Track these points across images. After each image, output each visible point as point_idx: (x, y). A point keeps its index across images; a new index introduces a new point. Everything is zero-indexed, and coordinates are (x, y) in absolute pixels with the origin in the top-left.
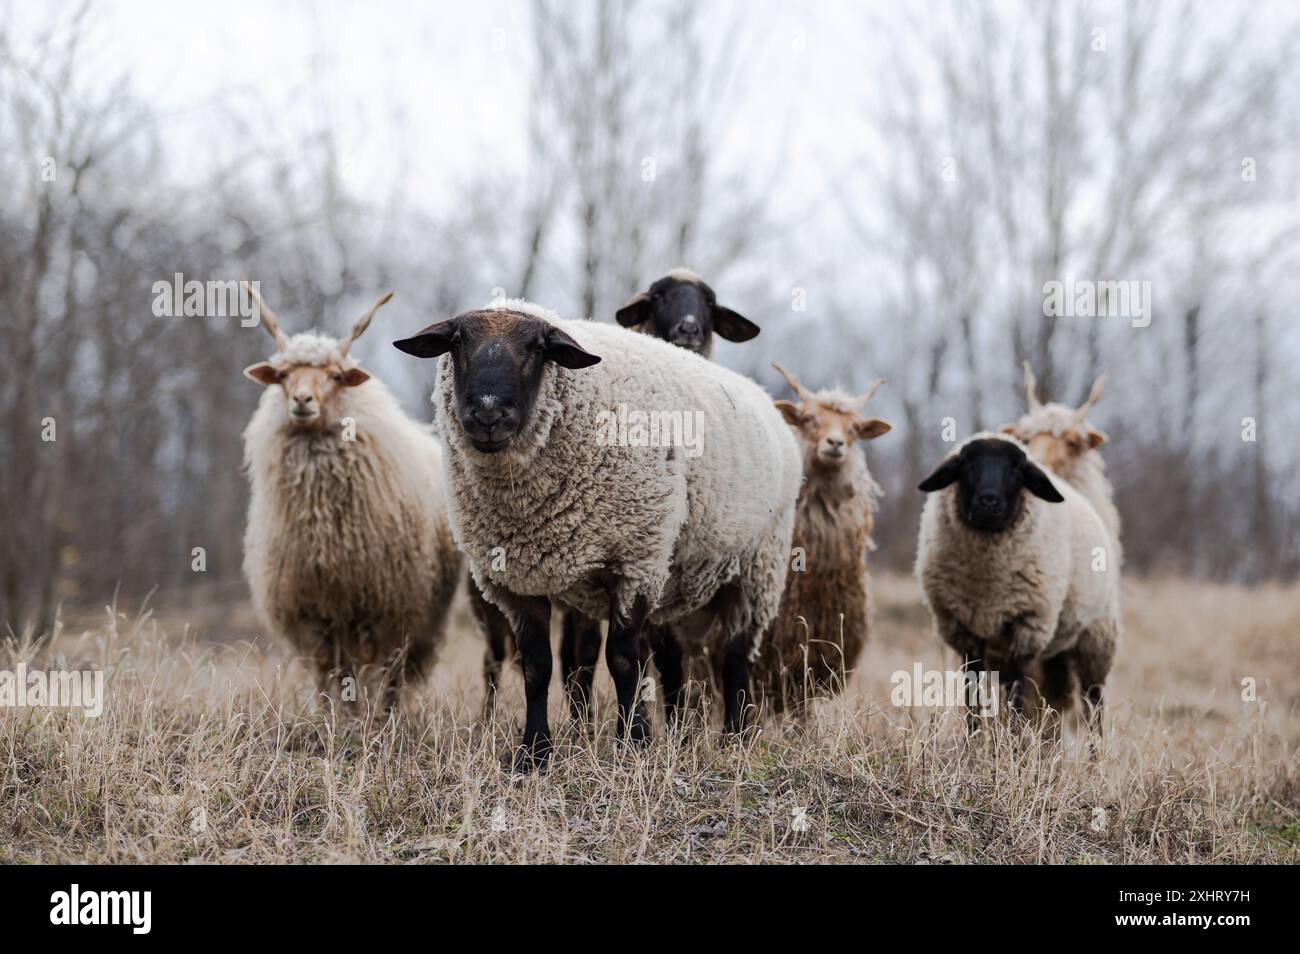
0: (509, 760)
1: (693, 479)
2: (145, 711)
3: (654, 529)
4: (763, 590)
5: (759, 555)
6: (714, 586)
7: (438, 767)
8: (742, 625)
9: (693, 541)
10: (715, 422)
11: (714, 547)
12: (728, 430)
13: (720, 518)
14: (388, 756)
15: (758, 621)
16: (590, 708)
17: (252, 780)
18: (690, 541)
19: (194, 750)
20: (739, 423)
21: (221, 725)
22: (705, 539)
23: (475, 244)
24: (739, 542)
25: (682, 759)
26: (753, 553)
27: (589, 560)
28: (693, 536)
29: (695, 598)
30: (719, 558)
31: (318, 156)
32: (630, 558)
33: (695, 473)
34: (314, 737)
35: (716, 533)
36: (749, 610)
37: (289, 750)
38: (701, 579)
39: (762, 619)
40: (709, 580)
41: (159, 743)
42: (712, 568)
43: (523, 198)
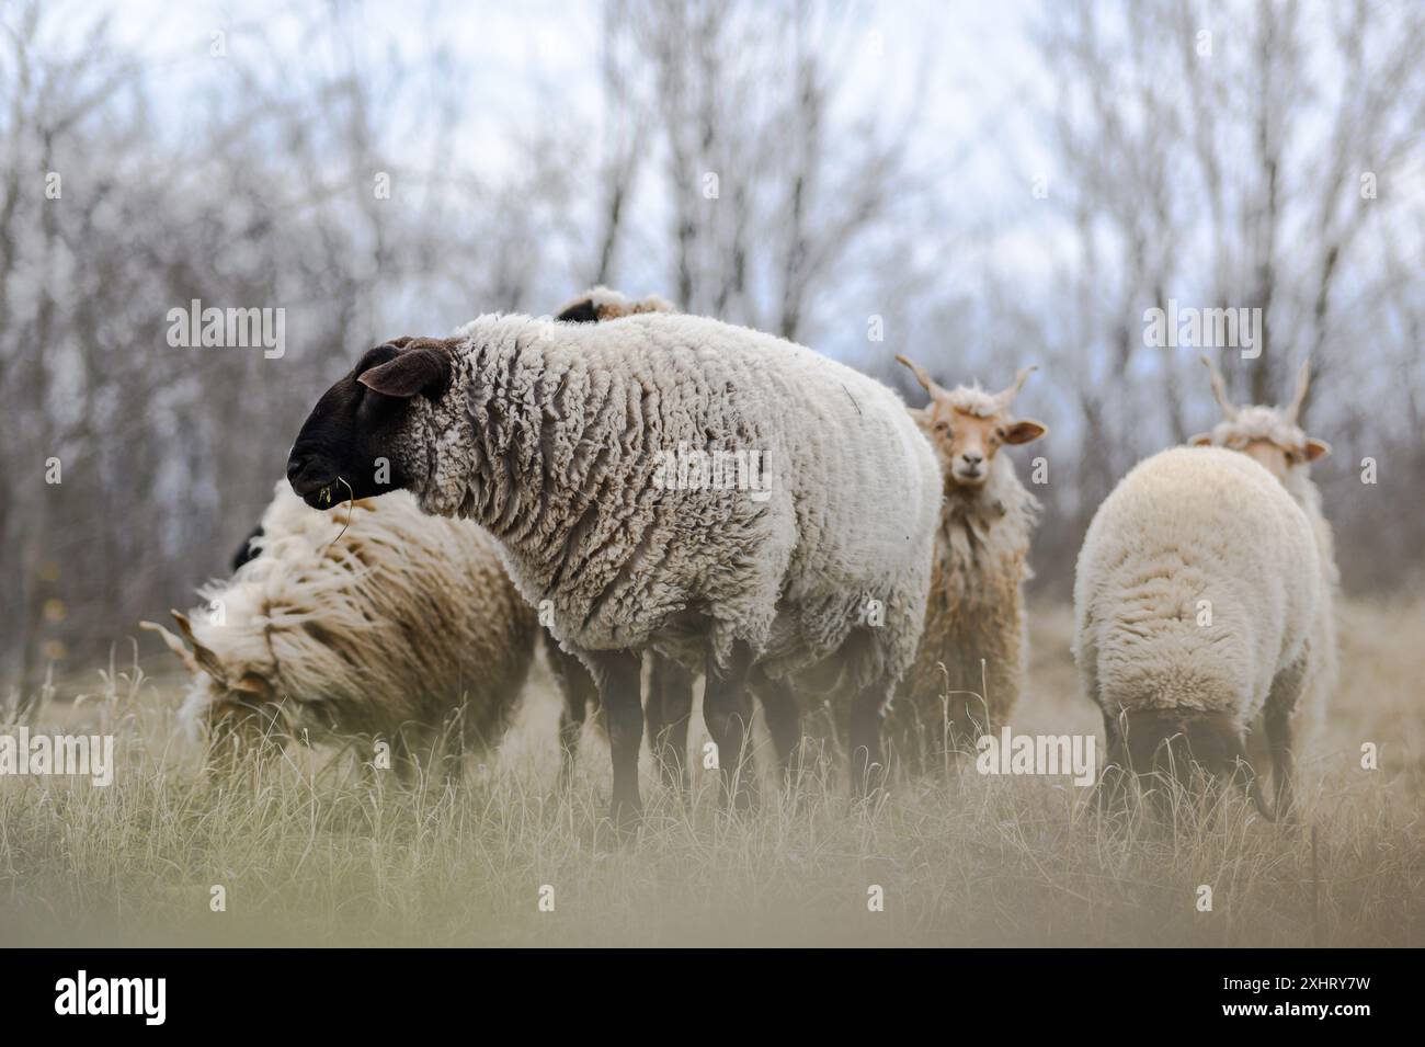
0: (590, 837)
1: (804, 495)
2: (157, 787)
3: (744, 560)
4: (899, 635)
5: (895, 592)
6: (843, 629)
7: (506, 845)
8: (873, 676)
9: (811, 572)
10: (833, 428)
11: (837, 580)
12: (851, 439)
13: (843, 543)
14: (446, 834)
15: (892, 669)
16: (685, 772)
17: (287, 865)
18: (806, 572)
19: (217, 832)
20: (865, 430)
21: (248, 802)
22: (825, 569)
23: (542, 212)
24: (870, 576)
25: (797, 830)
26: (889, 591)
27: (661, 602)
28: (809, 567)
29: (819, 644)
30: (845, 594)
31: (342, 108)
32: (719, 596)
33: (805, 488)
34: (359, 814)
35: (838, 562)
36: (881, 658)
37: (329, 830)
38: (825, 620)
39: (896, 668)
40: (836, 621)
41: (176, 825)
42: (838, 607)
43: (598, 154)
